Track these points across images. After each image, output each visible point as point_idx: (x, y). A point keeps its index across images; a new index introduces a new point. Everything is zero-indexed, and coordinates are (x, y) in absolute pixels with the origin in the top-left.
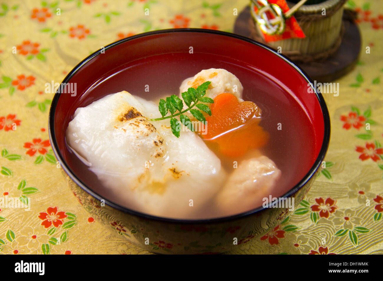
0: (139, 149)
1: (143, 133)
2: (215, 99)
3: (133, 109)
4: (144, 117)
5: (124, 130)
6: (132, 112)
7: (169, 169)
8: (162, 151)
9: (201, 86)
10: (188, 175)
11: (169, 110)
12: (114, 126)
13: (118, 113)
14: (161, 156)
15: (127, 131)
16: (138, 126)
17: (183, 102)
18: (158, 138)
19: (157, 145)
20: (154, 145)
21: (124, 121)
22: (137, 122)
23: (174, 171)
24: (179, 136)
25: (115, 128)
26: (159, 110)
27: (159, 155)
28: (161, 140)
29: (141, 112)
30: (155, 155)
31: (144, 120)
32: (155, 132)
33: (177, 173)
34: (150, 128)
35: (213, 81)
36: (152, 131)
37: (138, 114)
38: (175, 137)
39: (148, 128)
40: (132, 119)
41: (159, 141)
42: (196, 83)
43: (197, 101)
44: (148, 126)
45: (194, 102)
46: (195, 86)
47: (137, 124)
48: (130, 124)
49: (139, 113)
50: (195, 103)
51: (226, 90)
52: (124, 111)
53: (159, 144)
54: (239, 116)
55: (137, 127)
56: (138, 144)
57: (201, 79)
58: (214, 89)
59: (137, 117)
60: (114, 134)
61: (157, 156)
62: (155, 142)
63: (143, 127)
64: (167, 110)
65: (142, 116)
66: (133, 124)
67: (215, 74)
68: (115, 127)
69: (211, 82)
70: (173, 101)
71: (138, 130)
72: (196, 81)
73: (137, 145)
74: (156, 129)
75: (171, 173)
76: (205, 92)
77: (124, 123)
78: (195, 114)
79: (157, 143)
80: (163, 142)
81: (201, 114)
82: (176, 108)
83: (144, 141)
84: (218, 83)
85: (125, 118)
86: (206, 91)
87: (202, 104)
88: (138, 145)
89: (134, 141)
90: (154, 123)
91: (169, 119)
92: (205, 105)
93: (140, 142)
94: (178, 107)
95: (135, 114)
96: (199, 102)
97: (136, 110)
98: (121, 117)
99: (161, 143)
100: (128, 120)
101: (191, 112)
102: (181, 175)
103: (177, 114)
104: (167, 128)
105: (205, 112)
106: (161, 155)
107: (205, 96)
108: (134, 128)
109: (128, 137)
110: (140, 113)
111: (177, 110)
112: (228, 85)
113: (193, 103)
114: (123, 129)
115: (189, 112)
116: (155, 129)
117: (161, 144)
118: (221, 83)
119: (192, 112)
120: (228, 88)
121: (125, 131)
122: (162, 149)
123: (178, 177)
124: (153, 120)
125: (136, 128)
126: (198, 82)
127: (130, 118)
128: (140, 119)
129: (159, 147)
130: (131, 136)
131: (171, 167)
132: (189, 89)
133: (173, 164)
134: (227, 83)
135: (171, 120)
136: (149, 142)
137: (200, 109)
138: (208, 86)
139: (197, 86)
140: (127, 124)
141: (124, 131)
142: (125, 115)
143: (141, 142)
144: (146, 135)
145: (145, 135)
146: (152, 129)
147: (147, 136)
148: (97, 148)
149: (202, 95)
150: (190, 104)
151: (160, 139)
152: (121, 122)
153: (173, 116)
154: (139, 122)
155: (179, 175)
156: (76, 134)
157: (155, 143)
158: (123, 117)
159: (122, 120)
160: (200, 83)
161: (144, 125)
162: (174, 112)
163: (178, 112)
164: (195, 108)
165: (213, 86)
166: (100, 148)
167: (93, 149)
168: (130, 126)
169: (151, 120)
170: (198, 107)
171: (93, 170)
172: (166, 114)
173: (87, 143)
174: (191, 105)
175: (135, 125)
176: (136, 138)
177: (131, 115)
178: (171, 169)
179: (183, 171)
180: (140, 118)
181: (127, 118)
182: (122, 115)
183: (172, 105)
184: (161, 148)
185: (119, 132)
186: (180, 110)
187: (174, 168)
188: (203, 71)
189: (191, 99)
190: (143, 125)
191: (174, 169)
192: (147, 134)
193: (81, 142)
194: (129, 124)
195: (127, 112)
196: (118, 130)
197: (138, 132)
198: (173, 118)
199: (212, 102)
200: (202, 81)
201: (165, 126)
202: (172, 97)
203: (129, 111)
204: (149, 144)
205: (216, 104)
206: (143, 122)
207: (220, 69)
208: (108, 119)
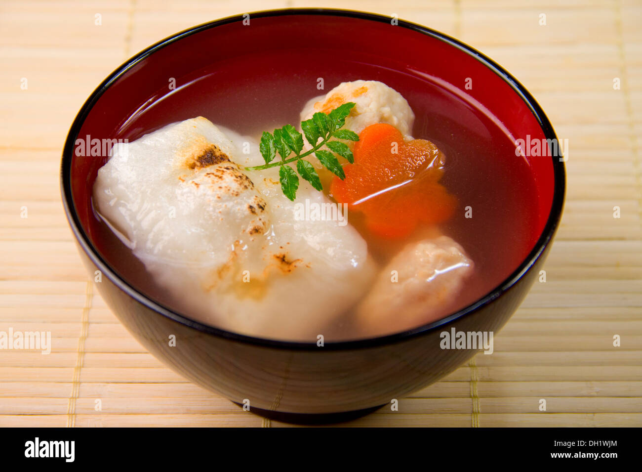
0: (222, 219)
1: (229, 190)
2: (362, 134)
3: (213, 148)
4: (234, 163)
5: (196, 184)
6: (212, 154)
7: (274, 255)
8: (262, 224)
9: (337, 111)
10: (307, 266)
11: (278, 151)
12: (179, 176)
13: (186, 154)
14: (260, 232)
15: (201, 187)
16: (221, 178)
17: (304, 138)
18: (255, 199)
19: (253, 212)
20: (248, 212)
21: (196, 169)
22: (220, 171)
23: (283, 259)
24: (295, 198)
25: (181, 181)
26: (261, 151)
27: (256, 230)
28: (261, 204)
29: (228, 154)
30: (251, 230)
31: (233, 168)
32: (252, 189)
33: (289, 263)
34: (242, 183)
35: (359, 102)
36: (246, 187)
37: (223, 158)
38: (288, 200)
39: (239, 183)
40: (211, 166)
41: (258, 205)
42: (329, 106)
43: (329, 137)
44: (239, 178)
45: (324, 138)
46: (327, 111)
47: (219, 174)
48: (208, 174)
49: (224, 156)
50: (325, 140)
51: (382, 119)
52: (197, 151)
53: (258, 210)
55: (220, 181)
56: (221, 210)
57: (338, 99)
58: (360, 116)
59: (220, 162)
60: (178, 191)
61: (254, 231)
62: (251, 207)
63: (229, 180)
64: (275, 152)
65: (229, 161)
66: (213, 174)
67: (364, 90)
68: (180, 179)
69: (355, 104)
70: (286, 136)
71: (220, 185)
72: (330, 101)
73: (218, 211)
74: (253, 184)
75: (278, 262)
76: (343, 120)
77: (196, 172)
78: (325, 158)
79: (255, 209)
80: (266, 208)
81: (336, 160)
82: (291, 148)
83: (230, 204)
84: (369, 106)
85: (198, 164)
86: (346, 118)
87: (338, 142)
88: (220, 212)
89: (212, 204)
90: (252, 175)
91: (278, 168)
92: (343, 144)
93: (224, 206)
94: (295, 146)
95: (216, 157)
96: (333, 139)
97: (220, 150)
98: (192, 162)
99: (261, 210)
100: (203, 167)
101: (317, 155)
102: (295, 266)
103: (293, 159)
104: (274, 183)
105: (343, 155)
106: (260, 230)
107: (343, 128)
108: (213, 181)
109: (203, 197)
110: (226, 156)
111: (292, 151)
112: (386, 110)
113: (320, 140)
114: (193, 182)
115: (313, 154)
116: (251, 185)
117: (262, 212)
118: (373, 106)
119: (319, 157)
120: (386, 115)
121: (198, 187)
122: (263, 220)
123: (290, 271)
124: (249, 169)
125: (217, 182)
126: (333, 104)
127: (207, 164)
128: (226, 166)
129: (257, 215)
130: (208, 195)
131: (279, 252)
132: (315, 115)
133: (281, 247)
134: (383, 106)
135: (282, 168)
136: (239, 207)
137: (334, 151)
138: (349, 110)
139: (330, 110)
140: (202, 175)
141: (195, 187)
142: (199, 157)
143: (226, 206)
144: (235, 193)
145: (233, 194)
146: (246, 183)
147: (237, 195)
148: (147, 214)
149: (337, 127)
150: (316, 141)
151: (260, 201)
152: (192, 171)
153: (285, 162)
154: (223, 171)
155: (291, 267)
156: (110, 190)
157: (250, 209)
158: (196, 162)
159: (193, 167)
160: (336, 105)
161: (232, 176)
162: (287, 155)
163: (293, 155)
164: (324, 148)
165: (359, 111)
166: (153, 214)
167: (139, 218)
168: (207, 178)
169: (247, 169)
170: (330, 147)
171: (139, 255)
172: (273, 158)
173: (128, 206)
174: (317, 144)
175: (216, 176)
176: (216, 198)
177: (210, 158)
178: (278, 255)
179: (298, 260)
180: (225, 164)
181: (201, 164)
182: (194, 159)
183: (283, 142)
184: (261, 217)
185: (187, 187)
186: (297, 152)
187: (283, 253)
188: (343, 86)
189: (318, 133)
190: (229, 176)
191: (282, 257)
192: (237, 192)
193: (118, 204)
194: (205, 174)
195: (202, 154)
196: (184, 183)
197: (220, 187)
198: (285, 165)
199: (356, 138)
200: (340, 102)
201: (270, 180)
202: (284, 129)
203: (206, 152)
204: (239, 210)
205: (362, 144)
206: (232, 171)
207: (373, 82)
208: (169, 164)
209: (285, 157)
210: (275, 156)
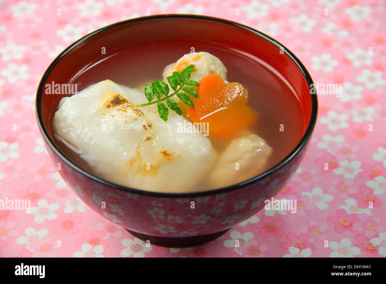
0: (129, 134)
1: (131, 117)
2: (201, 82)
3: (118, 95)
4: (130, 103)
5: (112, 116)
6: (118, 99)
7: (160, 151)
8: (151, 135)
9: (185, 70)
10: (179, 156)
11: (155, 95)
12: (102, 113)
13: (104, 100)
14: (151, 140)
15: (115, 117)
16: (125, 111)
17: (169, 86)
18: (146, 122)
19: (146, 129)
20: (143, 129)
21: (111, 108)
22: (124, 107)
23: (165, 153)
24: (167, 120)
25: (103, 115)
26: (146, 96)
27: (148, 139)
28: (149, 124)
29: (126, 99)
30: (145, 139)
31: (131, 106)
32: (143, 116)
33: (168, 155)
34: (138, 113)
35: (197, 64)
36: (140, 115)
37: (124, 101)
38: (163, 121)
39: (136, 113)
40: (119, 106)
41: (148, 124)
42: (180, 67)
43: (183, 85)
44: (136, 111)
45: (180, 86)
46: (179, 70)
47: (124, 109)
48: (118, 110)
49: (125, 100)
50: (181, 87)
51: (211, 72)
52: (110, 97)
53: (148, 128)
54: (226, 97)
55: (125, 112)
56: (128, 129)
57: (185, 63)
58: (198, 71)
59: (123, 103)
60: (102, 121)
61: (147, 139)
62: (144, 126)
63: (130, 112)
64: (154, 95)
65: (128, 102)
66: (121, 109)
67: (199, 57)
68: (102, 114)
69: (194, 65)
70: (159, 86)
71: (126, 115)
72: (180, 65)
73: (126, 129)
74: (143, 114)
75: (162, 155)
76: (189, 75)
77: (111, 109)
78: (182, 97)
79: (146, 127)
80: (152, 126)
81: (188, 97)
82: (163, 92)
83: (132, 125)
84: (203, 65)
85: (111, 105)
86: (191, 74)
87: (188, 88)
88: (128, 130)
89: (122, 126)
90: (141, 109)
91: (156, 104)
92: (191, 88)
93: (129, 126)
94: (165, 92)
95: (121, 101)
96: (185, 86)
97: (122, 97)
98: (108, 104)
99: (150, 127)
100: (115, 106)
101: (177, 96)
102: (173, 156)
103: (164, 98)
104: (154, 112)
105: (192, 95)
106: (151, 139)
107: (190, 80)
108: (121, 113)
109: (117, 123)
110: (126, 100)
111: (164, 94)
112: (213, 67)
113: (178, 87)
114: (110, 115)
115: (175, 96)
116: (142, 114)
117: (150, 128)
118: (205, 65)
119: (179, 96)
120: (213, 70)
121: (113, 117)
122: (151, 133)
123: (170, 159)
124: (139, 106)
125: (124, 113)
126: (182, 66)
127: (116, 104)
128: (127, 105)
129: (148, 130)
130: (120, 121)
131: (163, 150)
132: (174, 73)
133: (163, 147)
134: (211, 65)
135: (158, 104)
136: (137, 127)
137: (187, 93)
138: (191, 69)
139: (181, 70)
141: (112, 117)
142: (112, 101)
143: (130, 126)
144: (135, 119)
145: (133, 119)
146: (140, 113)
147: (136, 120)
148: (86, 134)
149: (187, 79)
150: (176, 87)
151: (149, 123)
152: (108, 109)
153: (160, 101)
154: (126, 108)
155: (170, 157)
156: (63, 123)
157: (144, 127)
158: (110, 104)
159: (109, 107)
160: (184, 67)
161: (131, 110)
162: (161, 97)
163: (164, 96)
164: (181, 91)
165: (197, 68)
166: (89, 135)
167: (82, 137)
168: (117, 112)
170: (184, 90)
171: (84, 157)
172: (153, 99)
173: (75, 131)
174: (177, 89)
175: (123, 110)
176: (124, 122)
177: (117, 101)
178: (162, 151)
179: (174, 153)
181: (113, 104)
182: (108, 102)
183: (158, 90)
184: (150, 131)
185: (107, 118)
186: (166, 95)
187: (165, 150)
188: (186, 56)
189: (176, 83)
190: (130, 110)
191: (164, 152)
192: (136, 118)
193: (68, 131)
194: (116, 110)
195: (113, 99)
196: (105, 116)
197: (126, 116)
198: (160, 103)
199: (198, 85)
200: (186, 65)
201: (152, 111)
202: (157, 83)
203: (115, 98)
204: (138, 128)
205: (201, 87)
206: (130, 107)
207: (203, 52)
208: (95, 106)
209: (160, 98)
210: (154, 98)
